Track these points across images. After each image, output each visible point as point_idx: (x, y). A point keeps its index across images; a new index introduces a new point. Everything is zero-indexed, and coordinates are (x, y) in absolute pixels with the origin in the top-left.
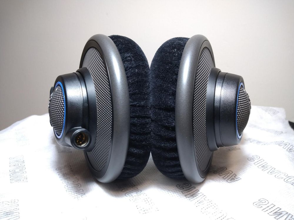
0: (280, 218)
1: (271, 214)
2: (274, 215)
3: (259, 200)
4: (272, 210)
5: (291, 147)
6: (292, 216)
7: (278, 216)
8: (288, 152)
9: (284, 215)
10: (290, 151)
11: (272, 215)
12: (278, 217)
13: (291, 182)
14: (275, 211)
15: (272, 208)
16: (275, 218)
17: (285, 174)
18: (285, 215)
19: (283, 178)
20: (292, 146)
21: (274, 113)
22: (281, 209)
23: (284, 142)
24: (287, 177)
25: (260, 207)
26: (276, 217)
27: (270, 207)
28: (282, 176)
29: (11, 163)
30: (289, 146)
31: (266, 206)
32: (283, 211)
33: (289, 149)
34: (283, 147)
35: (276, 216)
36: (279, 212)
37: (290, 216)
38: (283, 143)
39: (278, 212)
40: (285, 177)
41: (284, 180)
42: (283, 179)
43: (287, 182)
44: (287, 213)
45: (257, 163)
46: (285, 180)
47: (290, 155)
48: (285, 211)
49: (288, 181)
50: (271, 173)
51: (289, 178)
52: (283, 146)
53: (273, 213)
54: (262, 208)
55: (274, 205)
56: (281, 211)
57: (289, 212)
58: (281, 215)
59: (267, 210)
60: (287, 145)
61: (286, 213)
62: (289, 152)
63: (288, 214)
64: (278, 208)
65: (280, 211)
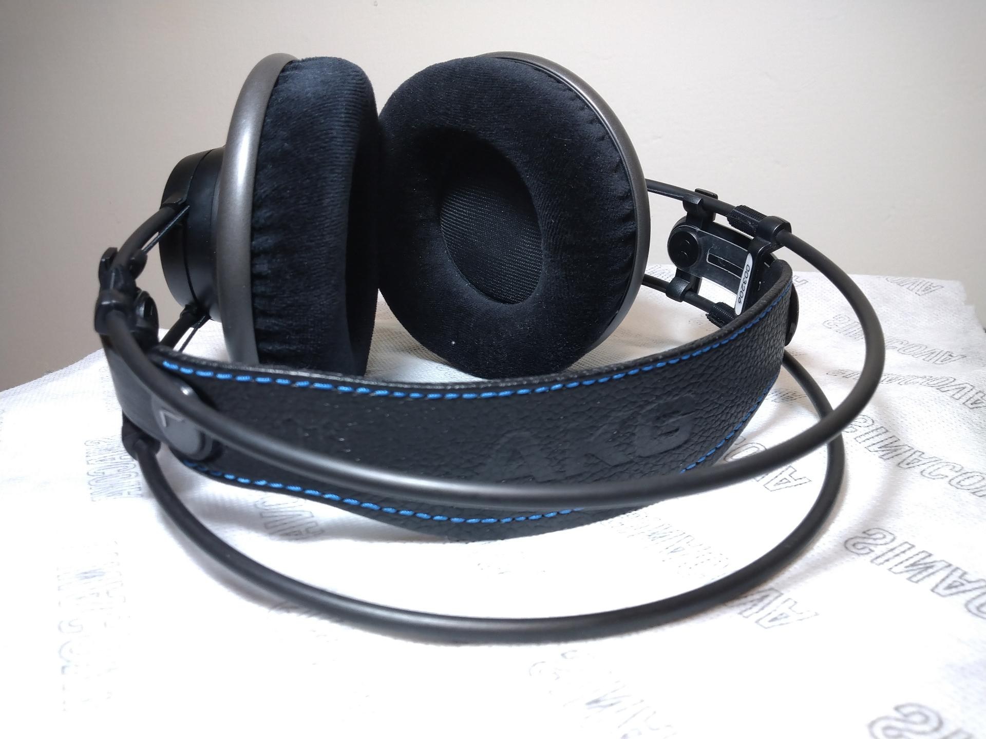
0: (924, 578)
1: (901, 568)
2: (907, 571)
3: (864, 532)
4: (903, 557)
5: (978, 397)
6: (965, 573)
7: (920, 573)
8: (967, 410)
9: (937, 571)
10: (974, 406)
11: (901, 572)
12: (920, 577)
13: (969, 487)
14: (911, 561)
15: (904, 552)
16: (909, 579)
17: (954, 467)
18: (941, 569)
19: (947, 477)
20: (981, 395)
21: (928, 289)
22: (930, 555)
23: (956, 382)
24: (959, 473)
25: (867, 551)
26: (915, 575)
27: (897, 552)
28: (945, 471)
29: (91, 455)
30: (974, 392)
31: (884, 549)
32: (938, 560)
33: (972, 400)
34: (952, 397)
35: (912, 573)
36: (925, 564)
37: (959, 573)
38: (953, 384)
39: (922, 562)
40: (952, 474)
41: (950, 481)
42: (948, 479)
43: (959, 486)
44: (950, 565)
45: (864, 438)
46: (954, 482)
47: (975, 416)
48: (943, 561)
49: (962, 483)
50: (908, 464)
51: (965, 476)
52: (951, 393)
53: (906, 567)
54: (873, 555)
55: (909, 546)
56: (931, 561)
57: (955, 564)
58: (930, 571)
59: (887, 560)
60: (966, 390)
61: (946, 564)
62: (971, 408)
63: (952, 568)
64: (923, 552)
65: (928, 560)
